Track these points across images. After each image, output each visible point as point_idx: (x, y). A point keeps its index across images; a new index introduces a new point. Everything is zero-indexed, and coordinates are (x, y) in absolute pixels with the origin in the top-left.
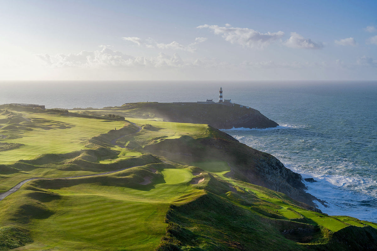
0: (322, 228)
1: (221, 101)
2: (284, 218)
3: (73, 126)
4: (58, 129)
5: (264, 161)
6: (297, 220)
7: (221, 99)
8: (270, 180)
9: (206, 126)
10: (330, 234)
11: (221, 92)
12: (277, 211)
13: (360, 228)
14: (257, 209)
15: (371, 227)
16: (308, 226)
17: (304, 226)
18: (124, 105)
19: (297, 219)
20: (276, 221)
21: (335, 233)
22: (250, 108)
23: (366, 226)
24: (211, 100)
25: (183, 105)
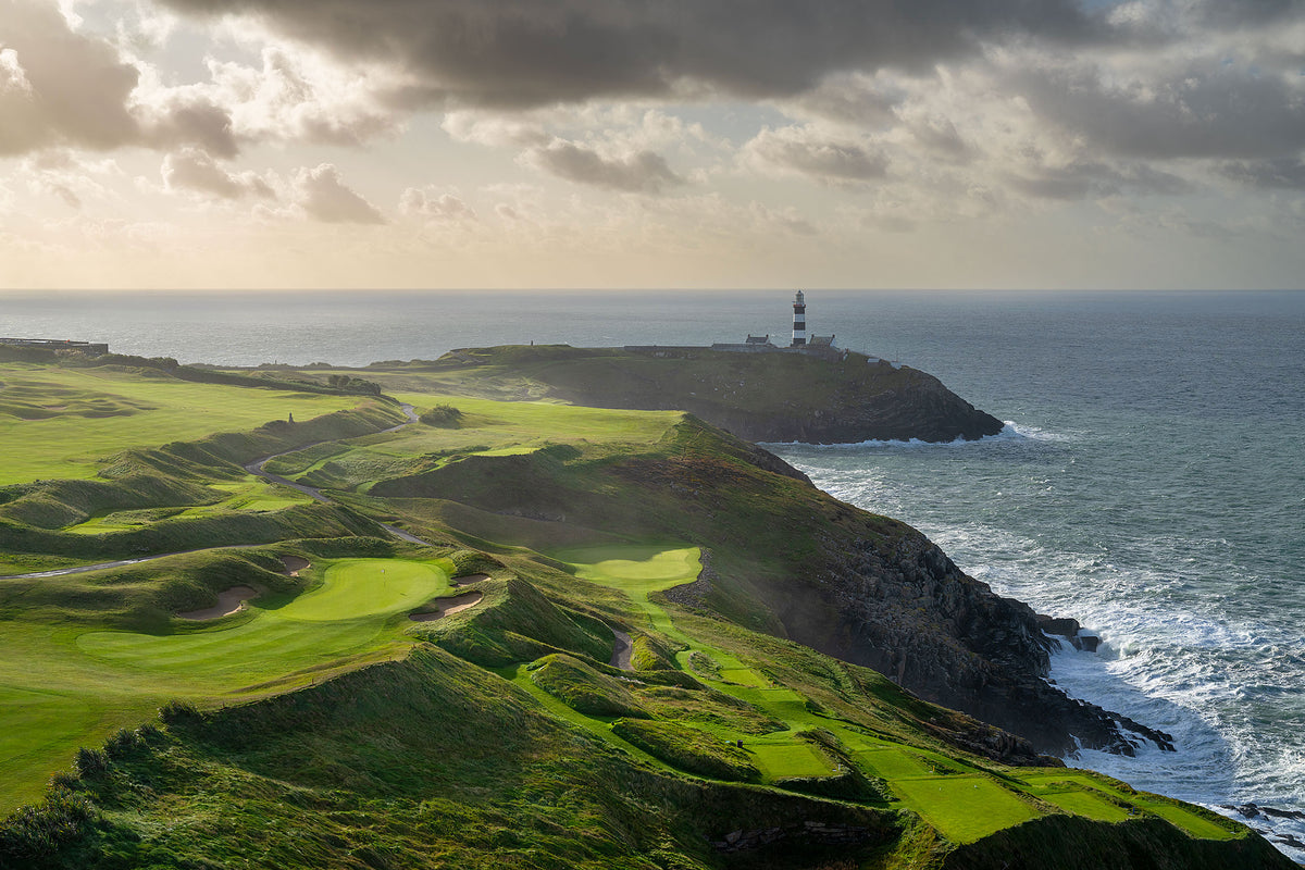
0: (914, 825)
1: (798, 341)
2: (753, 775)
3: (149, 409)
4: (76, 417)
5: (870, 546)
6: (811, 786)
7: (800, 334)
8: (878, 621)
9: (676, 416)
10: (938, 855)
11: (800, 309)
12: (740, 744)
13: (1106, 825)
14: (640, 732)
15: (1161, 823)
16: (851, 813)
17: (832, 815)
18: (447, 355)
19: (814, 782)
20: (700, 790)
21: (963, 848)
22: (905, 369)
23: (1140, 817)
24: (764, 340)
25: (662, 354)
